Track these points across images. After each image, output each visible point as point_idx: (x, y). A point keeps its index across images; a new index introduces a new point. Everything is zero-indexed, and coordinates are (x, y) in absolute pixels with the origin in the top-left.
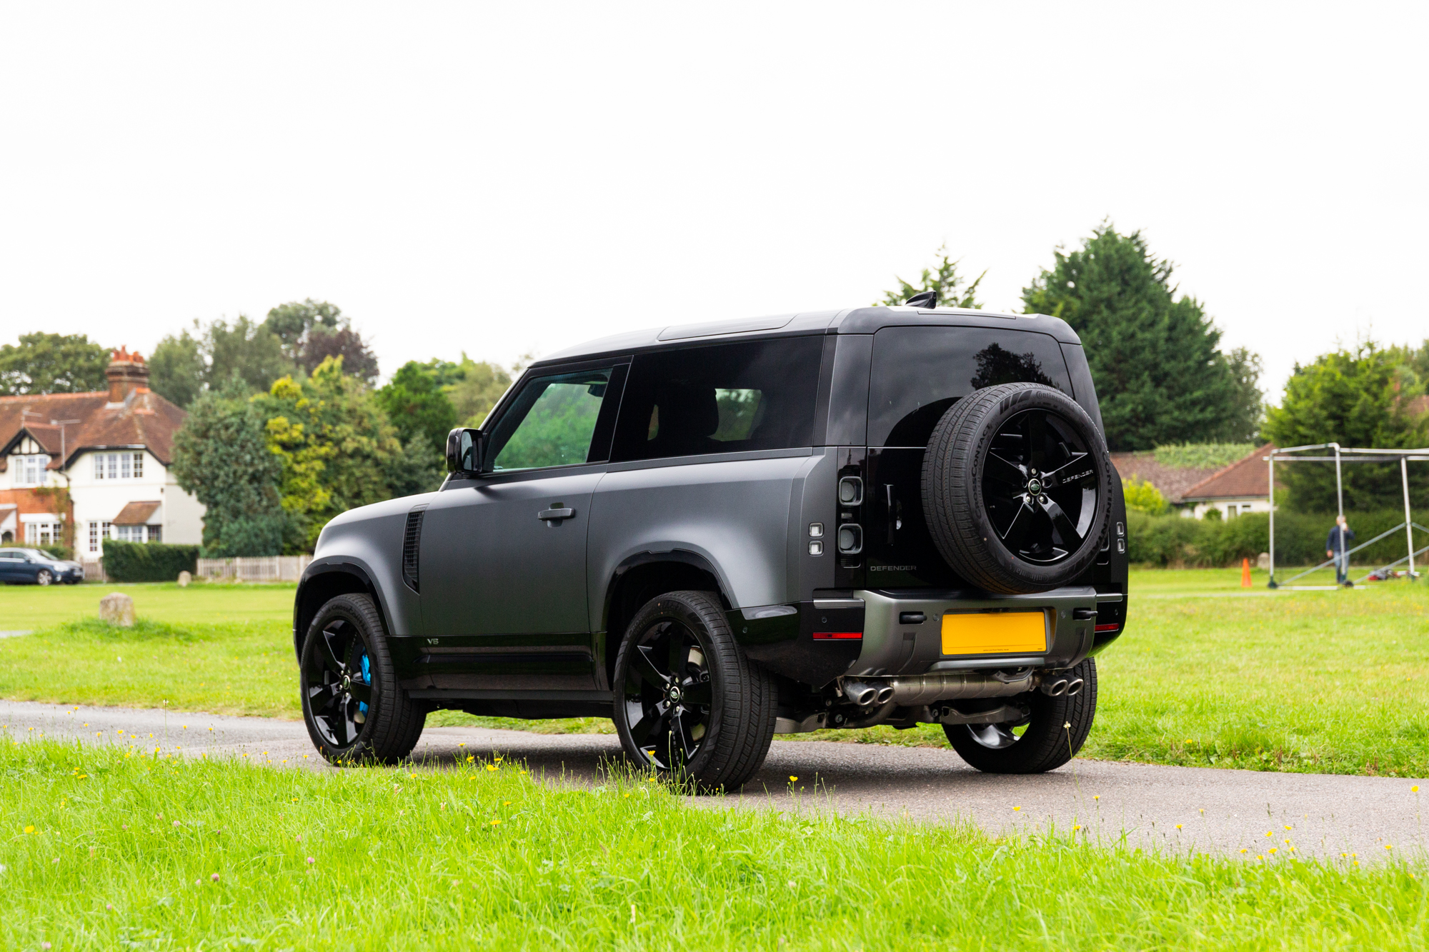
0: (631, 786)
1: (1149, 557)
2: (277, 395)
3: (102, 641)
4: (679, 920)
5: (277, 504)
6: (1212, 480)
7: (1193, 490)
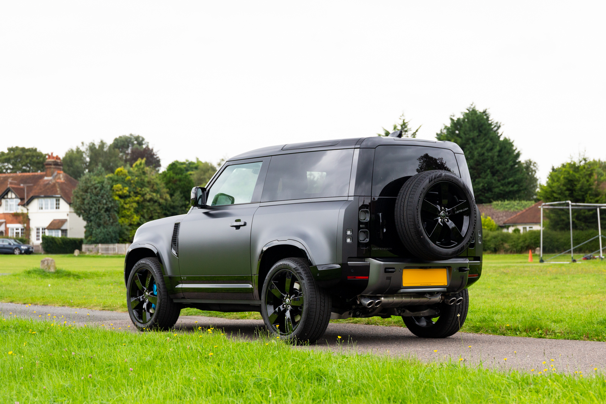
0: (269, 340)
1: (489, 249)
2: (117, 175)
3: (41, 278)
4: (290, 396)
5: (117, 221)
6: (516, 216)
7: (508, 220)
